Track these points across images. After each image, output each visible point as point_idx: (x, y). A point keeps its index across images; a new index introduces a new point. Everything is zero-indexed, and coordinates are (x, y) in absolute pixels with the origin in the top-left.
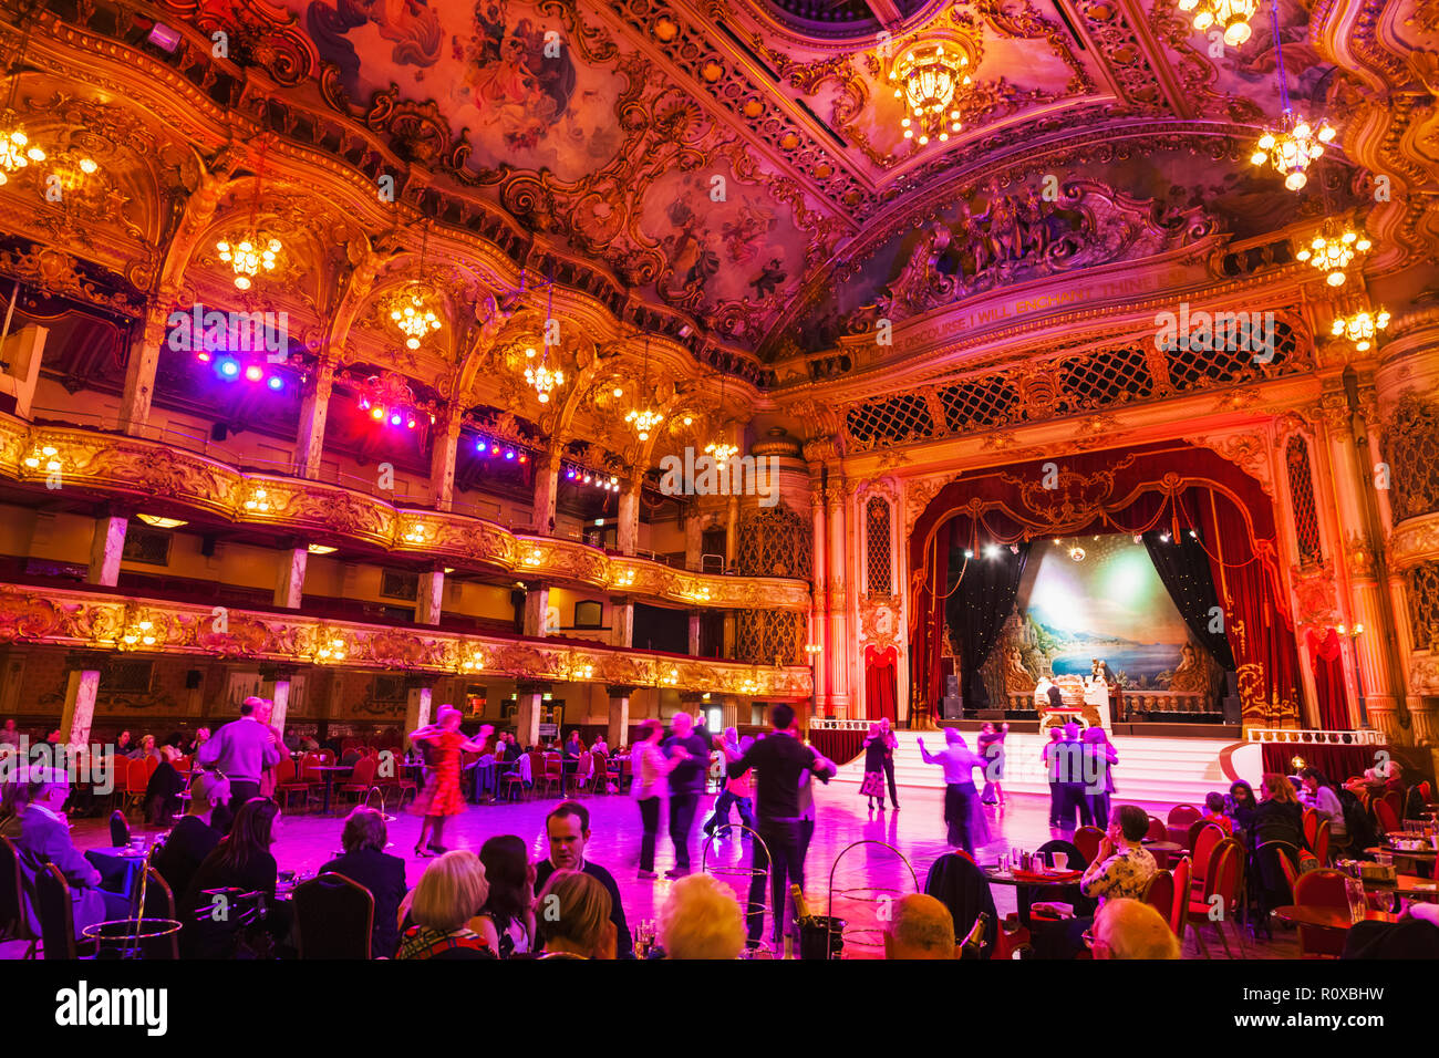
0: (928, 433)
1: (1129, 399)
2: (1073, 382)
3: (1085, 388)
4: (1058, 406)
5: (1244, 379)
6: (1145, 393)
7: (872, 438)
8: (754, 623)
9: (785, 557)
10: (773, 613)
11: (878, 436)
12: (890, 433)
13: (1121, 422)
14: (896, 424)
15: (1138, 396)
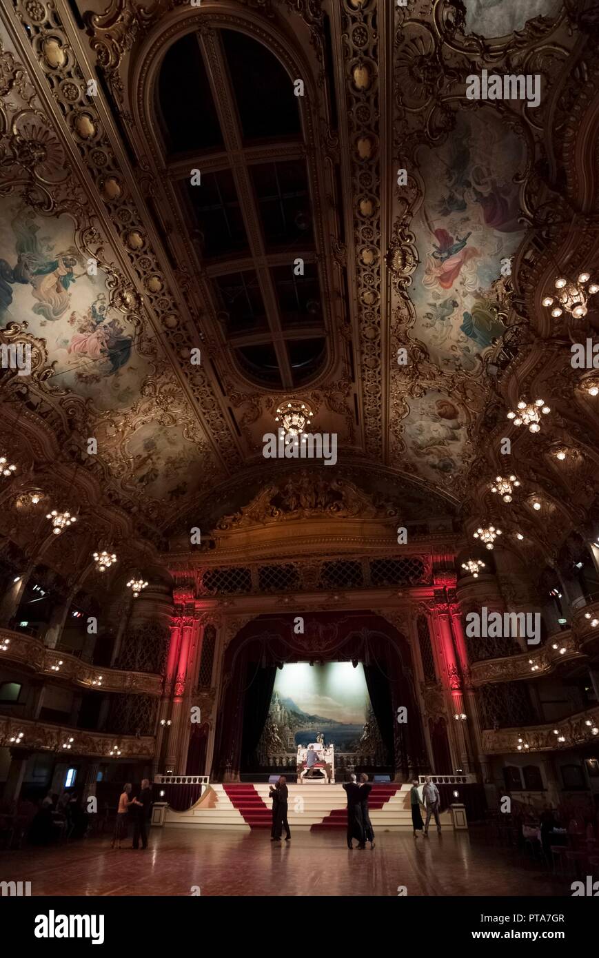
0: (248, 590)
1: (352, 586)
2: (327, 573)
3: (332, 577)
4: (318, 585)
5: (403, 584)
6: (359, 584)
7: (216, 589)
8: (125, 703)
9: (153, 659)
10: (140, 697)
11: (219, 588)
12: (226, 588)
13: (348, 597)
14: (230, 583)
15: (356, 586)
